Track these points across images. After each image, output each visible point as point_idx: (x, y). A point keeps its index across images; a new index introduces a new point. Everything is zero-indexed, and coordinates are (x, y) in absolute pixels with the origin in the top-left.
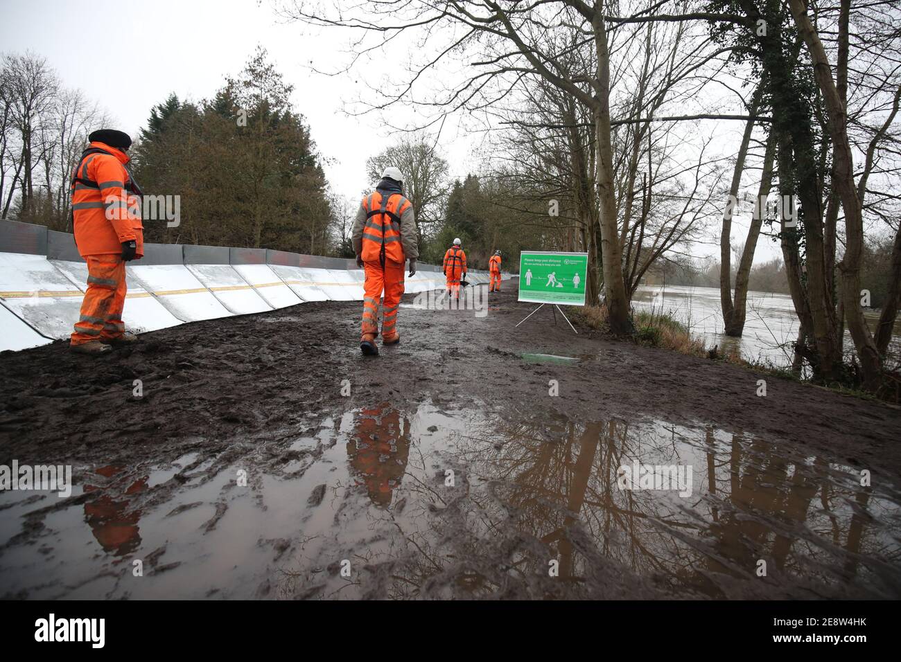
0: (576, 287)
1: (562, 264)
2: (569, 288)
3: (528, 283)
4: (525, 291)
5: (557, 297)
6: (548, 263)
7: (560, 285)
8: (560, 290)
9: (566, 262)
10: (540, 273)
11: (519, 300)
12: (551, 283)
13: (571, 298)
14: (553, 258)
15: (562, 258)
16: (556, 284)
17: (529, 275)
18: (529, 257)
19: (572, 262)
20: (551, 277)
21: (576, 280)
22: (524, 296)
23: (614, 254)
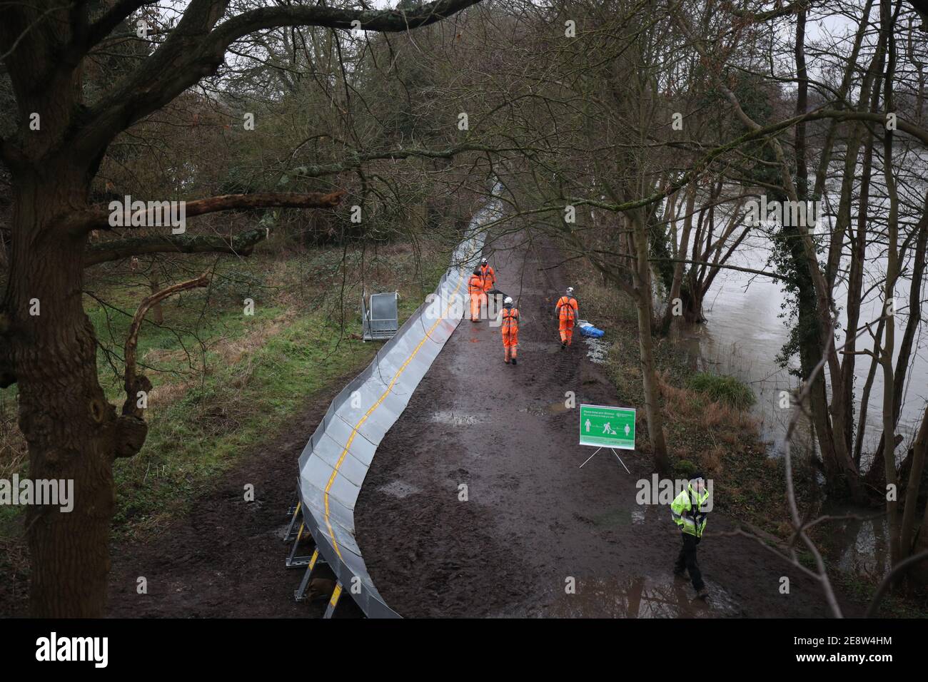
0: (627, 435)
1: (616, 417)
2: (621, 435)
3: (588, 430)
4: (586, 436)
5: (613, 442)
6: (603, 415)
7: (614, 433)
8: (614, 436)
9: (618, 415)
10: (598, 423)
11: (581, 443)
12: (607, 431)
13: (623, 443)
14: (608, 411)
15: (616, 412)
16: (611, 432)
17: (588, 423)
18: (587, 409)
19: (623, 415)
20: (607, 426)
21: (627, 429)
22: (585, 440)
23: (655, 414)
